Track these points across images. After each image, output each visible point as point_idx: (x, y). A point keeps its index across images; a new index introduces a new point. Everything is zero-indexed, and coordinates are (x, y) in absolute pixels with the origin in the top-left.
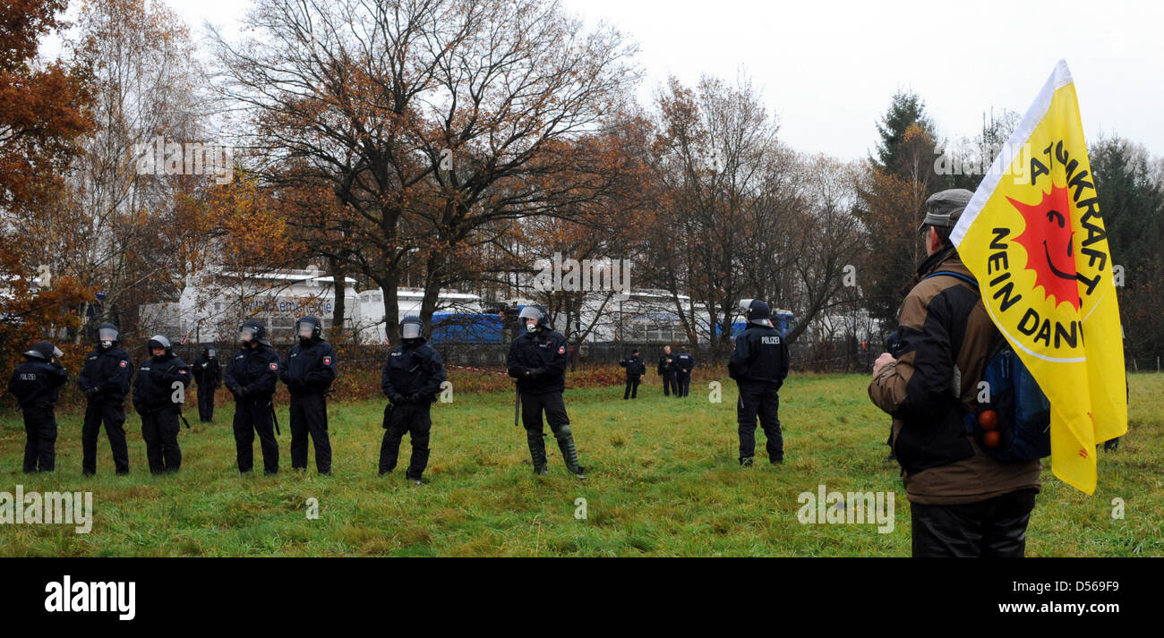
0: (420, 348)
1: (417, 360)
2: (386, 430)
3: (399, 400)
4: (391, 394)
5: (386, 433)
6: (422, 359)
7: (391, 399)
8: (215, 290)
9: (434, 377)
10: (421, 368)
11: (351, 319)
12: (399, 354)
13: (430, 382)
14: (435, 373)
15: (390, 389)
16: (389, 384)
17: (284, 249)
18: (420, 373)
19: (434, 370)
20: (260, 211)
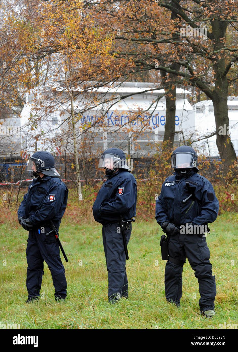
0: (194, 178)
1: (189, 190)
2: (166, 261)
3: (172, 230)
4: (164, 224)
5: (167, 264)
6: (194, 189)
7: (164, 229)
8: (50, 107)
9: (207, 207)
10: (193, 198)
11: (182, 132)
12: (173, 184)
13: (203, 212)
14: (207, 203)
15: (164, 219)
16: (163, 214)
17: (111, 66)
18: (193, 203)
19: (207, 200)
20: (89, 28)
